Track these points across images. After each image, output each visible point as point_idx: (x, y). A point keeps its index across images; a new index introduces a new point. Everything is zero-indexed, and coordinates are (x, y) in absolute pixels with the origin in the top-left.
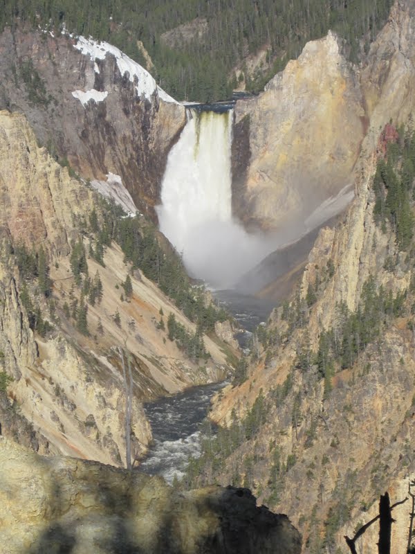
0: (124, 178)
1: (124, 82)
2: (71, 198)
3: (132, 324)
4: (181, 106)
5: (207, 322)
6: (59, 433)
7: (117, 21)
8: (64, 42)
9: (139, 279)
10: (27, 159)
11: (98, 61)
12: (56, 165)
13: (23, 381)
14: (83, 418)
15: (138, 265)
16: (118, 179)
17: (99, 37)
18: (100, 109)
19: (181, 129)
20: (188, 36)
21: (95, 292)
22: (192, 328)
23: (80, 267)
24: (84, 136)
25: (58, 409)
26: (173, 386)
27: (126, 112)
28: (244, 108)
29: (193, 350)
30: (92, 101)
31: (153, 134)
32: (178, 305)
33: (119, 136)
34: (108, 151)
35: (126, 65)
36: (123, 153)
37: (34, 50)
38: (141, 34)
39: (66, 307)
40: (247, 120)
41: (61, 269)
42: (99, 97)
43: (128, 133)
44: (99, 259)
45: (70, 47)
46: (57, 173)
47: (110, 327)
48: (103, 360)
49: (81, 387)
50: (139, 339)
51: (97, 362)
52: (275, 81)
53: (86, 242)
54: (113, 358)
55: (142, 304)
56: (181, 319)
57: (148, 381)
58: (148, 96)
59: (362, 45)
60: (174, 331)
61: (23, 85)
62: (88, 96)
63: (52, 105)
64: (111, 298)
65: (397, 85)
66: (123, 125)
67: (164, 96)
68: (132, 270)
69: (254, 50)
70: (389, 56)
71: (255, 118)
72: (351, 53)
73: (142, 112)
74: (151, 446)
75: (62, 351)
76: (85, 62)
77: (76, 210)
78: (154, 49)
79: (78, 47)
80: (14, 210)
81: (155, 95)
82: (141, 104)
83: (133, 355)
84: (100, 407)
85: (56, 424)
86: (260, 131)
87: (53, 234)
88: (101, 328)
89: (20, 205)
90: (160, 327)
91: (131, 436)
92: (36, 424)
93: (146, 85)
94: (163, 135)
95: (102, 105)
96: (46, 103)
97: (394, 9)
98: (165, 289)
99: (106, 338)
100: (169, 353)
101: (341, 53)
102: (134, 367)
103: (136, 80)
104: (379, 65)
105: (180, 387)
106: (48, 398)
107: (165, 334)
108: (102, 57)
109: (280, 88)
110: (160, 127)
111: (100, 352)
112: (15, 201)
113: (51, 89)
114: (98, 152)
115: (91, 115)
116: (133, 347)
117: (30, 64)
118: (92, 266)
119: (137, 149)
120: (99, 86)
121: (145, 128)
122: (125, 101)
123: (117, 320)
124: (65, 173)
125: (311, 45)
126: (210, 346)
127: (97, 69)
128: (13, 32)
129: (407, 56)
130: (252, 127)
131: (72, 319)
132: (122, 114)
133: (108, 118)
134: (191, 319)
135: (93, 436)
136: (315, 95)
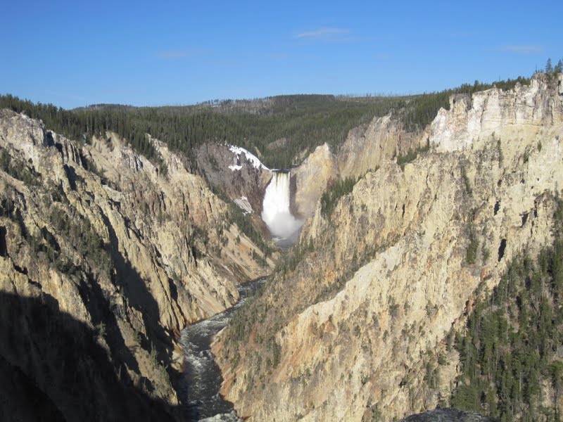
0: (248, 198)
1: (248, 162)
2: (218, 206)
3: (239, 254)
4: (271, 171)
5: (268, 252)
6: (201, 295)
7: (247, 140)
8: (225, 148)
9: (243, 236)
10: (201, 193)
11: (238, 155)
12: (212, 194)
13: (188, 276)
14: (211, 289)
15: (243, 231)
16: (246, 198)
17: (239, 146)
18: (239, 173)
19: (271, 179)
20: (279, 144)
21: (225, 242)
22: (261, 254)
23: (221, 232)
24: (233, 183)
25: (202, 286)
26: (253, 276)
27: (249, 173)
28: (294, 171)
29: (263, 263)
30: (236, 170)
31: (260, 181)
32: (258, 246)
33: (246, 182)
34: (242, 188)
35: (249, 156)
36: (248, 188)
37: (214, 150)
38: (258, 144)
39: (213, 248)
40: (295, 176)
41: (213, 233)
42: (239, 168)
43: (250, 181)
44: (228, 229)
45: (228, 150)
46: (213, 197)
47: (230, 255)
48: (226, 267)
49: (211, 278)
50: (241, 259)
51: (223, 268)
52: (305, 161)
53: (223, 223)
54: (230, 266)
55: (244, 246)
56: (259, 252)
57: (243, 275)
58: (257, 167)
59: (338, 147)
60: (255, 256)
61: (210, 164)
62: (235, 167)
63: (221, 172)
64: (231, 244)
65: (350, 162)
66: (248, 178)
67: (263, 167)
68: (240, 234)
69: (303, 149)
70: (347, 151)
71: (298, 175)
72: (334, 150)
73: (256, 174)
74: (239, 300)
75: (205, 264)
76: (233, 155)
77: (220, 211)
78: (263, 151)
79: (231, 149)
80: (195, 212)
81: (260, 167)
82: (255, 171)
83: (238, 266)
84: (218, 286)
85: (200, 292)
86: (300, 180)
87: (210, 220)
88: (226, 256)
89: (197, 210)
90: (250, 254)
91: (230, 295)
92: (191, 292)
93: (257, 163)
94: (264, 182)
95: (240, 171)
96: (218, 170)
97: (349, 134)
98: (253, 240)
99: (228, 259)
100: (253, 264)
101: (330, 150)
102: (237, 269)
103: (253, 161)
104: (344, 155)
105: (256, 277)
106: (198, 282)
107: (251, 257)
108: (240, 153)
109: (307, 164)
110: (263, 179)
111: (224, 264)
112: (195, 208)
113: (221, 165)
114: (238, 188)
115: (236, 175)
116: (238, 262)
117: (213, 156)
118: (225, 232)
119: (253, 187)
120: (239, 164)
121: (257, 179)
122: (249, 170)
123: (233, 252)
124: (216, 197)
125: (318, 148)
126: (269, 261)
127: (238, 158)
128: (206, 144)
129: (354, 151)
130: (297, 179)
131: (215, 252)
132: (247, 175)
133: (242, 176)
134: (262, 250)
135: (215, 296)
136: (320, 166)
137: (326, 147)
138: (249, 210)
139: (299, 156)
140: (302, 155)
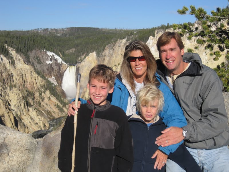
0: (55, 78)
1: (56, 60)
2: (40, 81)
3: (50, 105)
4: (67, 64)
5: (64, 105)
6: (30, 125)
7: (55, 48)
8: (45, 52)
9: (52, 97)
10: (31, 74)
11: (51, 56)
12: (37, 75)
13: (24, 115)
14: (35, 123)
15: (52, 94)
16: (54, 78)
17: (51, 52)
18: (51, 65)
19: (67, 69)
20: (71, 51)
21: (43, 99)
22: (61, 106)
23: (41, 94)
24: (48, 70)
25: (31, 121)
26: (56, 116)
27: (56, 65)
28: (78, 65)
29: (61, 110)
30: (49, 63)
31: (61, 69)
32: (59, 101)
33: (54, 70)
34: (52, 72)
35: (56, 57)
36: (55, 73)
37: (39, 53)
38: (60, 51)
39: (37, 102)
40: (79, 67)
41: (37, 95)
42: (51, 62)
43: (56, 69)
44: (44, 93)
45: (46, 53)
46: (38, 77)
48: (43, 112)
49: (36, 117)
50: (51, 108)
51: (42, 112)
52: (84, 60)
53: (42, 90)
54: (45, 111)
55: (52, 101)
56: (59, 104)
57: (52, 116)
58: (60, 63)
59: (100, 54)
60: (58, 106)
61: (36, 60)
62: (49, 62)
63: (42, 64)
64: (46, 100)
65: (106, 61)
66: (55, 68)
67: (63, 63)
68: (51, 95)
69: (83, 54)
70: (105, 56)
71: (80, 67)
72: (98, 55)
73: (59, 66)
74: (49, 128)
75: (33, 110)
76: (48, 56)
77: (41, 84)
78: (63, 54)
79: (47, 53)
80: (28, 83)
81: (62, 62)
82: (59, 64)
83: (49, 111)
84: (39, 121)
85: (30, 124)
86: (81, 69)
87: (36, 88)
88: (43, 106)
89: (30, 83)
90: (55, 106)
91: (45, 126)
92: (25, 123)
93: (60, 60)
94: (63, 70)
95: (51, 64)
96: (41, 63)
97: (106, 47)
98: (57, 99)
99: (44, 107)
100: (56, 110)
101: (96, 55)
102: (49, 113)
103: (58, 59)
104: (103, 58)
105: (58, 117)
106: (29, 119)
107: (56, 107)
108: (52, 55)
109: (85, 61)
110: (63, 68)
111: (43, 110)
112: (29, 82)
113: (42, 61)
114: (50, 73)
115: (49, 66)
117: (38, 56)
118: (43, 94)
119: (58, 72)
120: (51, 60)
121: (60, 68)
122: (56, 63)
123: (47, 104)
124: (39, 77)
125: (91, 54)
126: (64, 109)
127: (51, 57)
128: (35, 50)
129: (108, 56)
130: (80, 69)
131: (38, 104)
132: (55, 66)
133: (52, 66)
134: (61, 104)
135: (37, 126)
136: (91, 63)
137: (94, 53)
138: (55, 83)
139: (81, 58)
140: (83, 57)
